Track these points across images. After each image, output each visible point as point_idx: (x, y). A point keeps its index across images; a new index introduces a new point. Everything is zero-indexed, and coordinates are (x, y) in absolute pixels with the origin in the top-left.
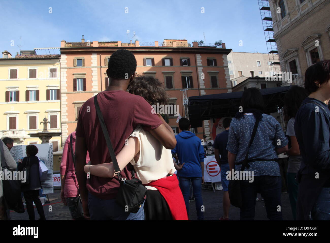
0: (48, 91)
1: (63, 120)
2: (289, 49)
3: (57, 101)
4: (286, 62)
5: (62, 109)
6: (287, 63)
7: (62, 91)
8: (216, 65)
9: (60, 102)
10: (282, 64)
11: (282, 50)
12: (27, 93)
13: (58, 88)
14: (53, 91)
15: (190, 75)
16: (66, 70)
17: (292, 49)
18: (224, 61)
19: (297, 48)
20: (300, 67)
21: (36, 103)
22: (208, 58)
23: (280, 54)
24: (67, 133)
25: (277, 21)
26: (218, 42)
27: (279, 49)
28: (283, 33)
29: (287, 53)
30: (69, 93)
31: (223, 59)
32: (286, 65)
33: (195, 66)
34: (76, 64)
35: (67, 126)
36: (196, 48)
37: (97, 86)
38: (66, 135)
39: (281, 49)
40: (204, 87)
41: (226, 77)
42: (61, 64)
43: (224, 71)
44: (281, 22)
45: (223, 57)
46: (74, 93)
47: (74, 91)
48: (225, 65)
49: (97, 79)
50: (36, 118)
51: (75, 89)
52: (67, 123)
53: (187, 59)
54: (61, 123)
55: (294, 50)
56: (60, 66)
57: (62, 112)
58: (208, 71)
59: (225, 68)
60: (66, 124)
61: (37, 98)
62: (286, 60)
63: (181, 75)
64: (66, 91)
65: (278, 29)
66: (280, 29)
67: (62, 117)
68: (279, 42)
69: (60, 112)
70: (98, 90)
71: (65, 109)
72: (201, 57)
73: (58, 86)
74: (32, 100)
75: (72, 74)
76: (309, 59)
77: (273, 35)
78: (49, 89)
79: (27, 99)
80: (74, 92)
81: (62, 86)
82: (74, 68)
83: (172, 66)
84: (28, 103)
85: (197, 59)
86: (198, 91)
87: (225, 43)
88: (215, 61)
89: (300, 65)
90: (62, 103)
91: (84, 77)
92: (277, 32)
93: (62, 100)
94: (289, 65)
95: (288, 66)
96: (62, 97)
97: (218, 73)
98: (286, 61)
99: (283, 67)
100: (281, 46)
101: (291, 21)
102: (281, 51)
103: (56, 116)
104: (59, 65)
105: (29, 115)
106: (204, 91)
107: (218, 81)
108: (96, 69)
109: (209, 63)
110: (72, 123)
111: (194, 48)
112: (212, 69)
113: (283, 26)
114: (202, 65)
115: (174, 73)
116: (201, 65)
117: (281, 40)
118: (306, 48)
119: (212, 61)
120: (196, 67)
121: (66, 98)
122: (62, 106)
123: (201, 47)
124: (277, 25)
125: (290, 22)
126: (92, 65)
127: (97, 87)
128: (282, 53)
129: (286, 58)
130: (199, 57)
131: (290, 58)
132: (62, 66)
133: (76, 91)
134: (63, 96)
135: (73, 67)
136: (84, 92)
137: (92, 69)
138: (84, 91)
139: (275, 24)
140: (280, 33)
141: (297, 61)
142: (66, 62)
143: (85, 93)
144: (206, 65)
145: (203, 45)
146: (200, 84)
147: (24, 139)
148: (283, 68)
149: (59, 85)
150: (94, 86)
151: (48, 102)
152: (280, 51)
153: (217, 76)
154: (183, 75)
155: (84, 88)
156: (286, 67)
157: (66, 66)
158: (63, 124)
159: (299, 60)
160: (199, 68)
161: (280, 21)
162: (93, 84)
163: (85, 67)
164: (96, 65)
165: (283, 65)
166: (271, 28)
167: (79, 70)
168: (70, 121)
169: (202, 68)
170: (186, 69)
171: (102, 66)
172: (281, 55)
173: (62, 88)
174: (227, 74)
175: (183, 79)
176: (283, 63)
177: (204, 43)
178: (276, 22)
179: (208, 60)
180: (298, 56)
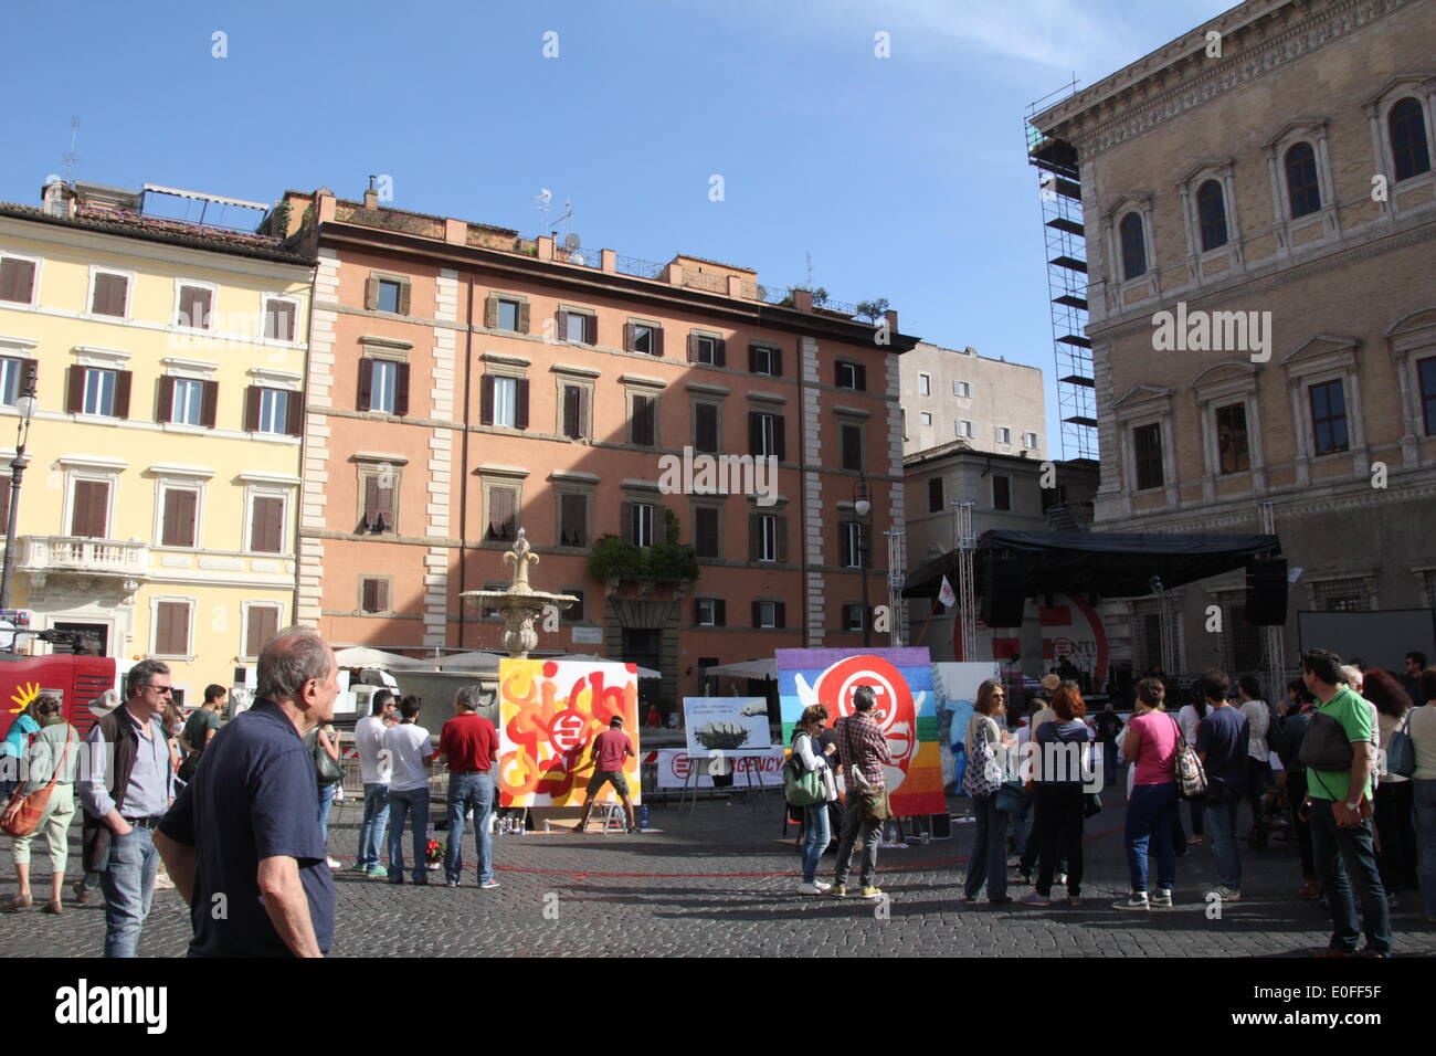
0: (253, 395)
1: (306, 522)
2: (1143, 387)
3: (289, 439)
4: (1123, 425)
5: (308, 475)
6: (1126, 429)
7: (311, 401)
8: (861, 386)
9: (302, 447)
10: (1108, 428)
11: (1111, 382)
12: (166, 385)
13: (298, 387)
14: (274, 394)
15: (777, 413)
16: (334, 316)
17: (1154, 390)
18: (887, 377)
19: (1173, 388)
20: (1175, 452)
21: (202, 436)
22: (839, 359)
23: (1103, 393)
24: (320, 577)
25: (1105, 281)
26: (875, 301)
27: (1102, 376)
28: (1127, 327)
29: (1132, 396)
30: (340, 413)
31: (885, 369)
32: (1123, 436)
33: (796, 382)
34: (376, 297)
35: (320, 550)
36: (804, 313)
37: (451, 403)
38: (315, 586)
39: (1110, 377)
40: (818, 462)
41: (890, 438)
42: (318, 288)
43: (887, 412)
44: (1123, 290)
45: (887, 362)
46: (359, 418)
47: (358, 409)
48: (889, 392)
49: (450, 375)
50: (195, 498)
51: (364, 399)
52: (322, 535)
53: (771, 350)
54: (298, 536)
55: (1163, 392)
56: (311, 297)
57: (307, 487)
58: (838, 407)
59: (889, 405)
60: (318, 541)
61: (208, 417)
62: (1123, 419)
63: (747, 408)
64: (327, 403)
65: (1108, 310)
66: (1114, 312)
67: (306, 509)
68: (1107, 352)
69: (295, 490)
70: (454, 420)
71: (316, 477)
72: (816, 349)
73: (298, 379)
74: (182, 421)
75: (358, 337)
76: (1209, 434)
77: (1086, 323)
78: (258, 384)
79: (163, 413)
80: (360, 414)
81: (312, 378)
82: (366, 313)
83: (723, 369)
84: (164, 431)
85: (805, 354)
86: (798, 472)
87: (896, 312)
88: (861, 370)
89: (1175, 443)
90: (309, 452)
91: (403, 360)
92: (1104, 318)
93: (310, 441)
94: (1131, 438)
95: (1126, 439)
96: (309, 427)
97: (866, 417)
98: (1125, 423)
99: (1110, 439)
100: (1109, 369)
101: (1161, 297)
102: (1106, 385)
103: (280, 503)
104: (307, 292)
105: (165, 484)
106: (817, 478)
107: (864, 448)
108: (453, 334)
109: (842, 376)
110: (340, 539)
111: (799, 312)
112: (849, 402)
113: (1126, 304)
114: (817, 381)
115: (725, 395)
116: (816, 379)
117: (1113, 349)
118: (1204, 395)
119: (851, 370)
120: (800, 384)
121: (326, 431)
122: (308, 464)
123: (818, 311)
124: (1106, 294)
125: (1158, 298)
126: (439, 316)
127: (449, 406)
128: (1111, 391)
129: (1125, 414)
130: (810, 348)
131: (1141, 415)
132: (318, 298)
133: (366, 410)
134: (316, 425)
135: (360, 308)
136: (397, 418)
137: (438, 332)
138: (396, 414)
139: (1096, 288)
140: (1112, 323)
141: (1166, 430)
142: (336, 281)
143: (402, 423)
144: (831, 384)
145: (825, 307)
146: (808, 452)
147: (141, 582)
148: (1107, 442)
149: (300, 373)
150: (437, 402)
151: (252, 440)
152: (1103, 383)
153: (863, 427)
154: (754, 409)
155: (401, 405)
156: (1120, 440)
157: (334, 300)
158: (304, 540)
159: (1173, 428)
160: (807, 391)
161: (1118, 285)
162: (435, 393)
163: (410, 318)
164: (453, 318)
165: (1110, 432)
166: (1083, 297)
167: (386, 327)
168: (333, 531)
169: (817, 392)
170: (767, 389)
171: (473, 323)
172: (1106, 395)
173: (311, 390)
174: (895, 426)
175: (754, 420)
176: (1111, 424)
177: (828, 298)
178: (1102, 285)
179: (838, 364)
180: (1170, 414)
